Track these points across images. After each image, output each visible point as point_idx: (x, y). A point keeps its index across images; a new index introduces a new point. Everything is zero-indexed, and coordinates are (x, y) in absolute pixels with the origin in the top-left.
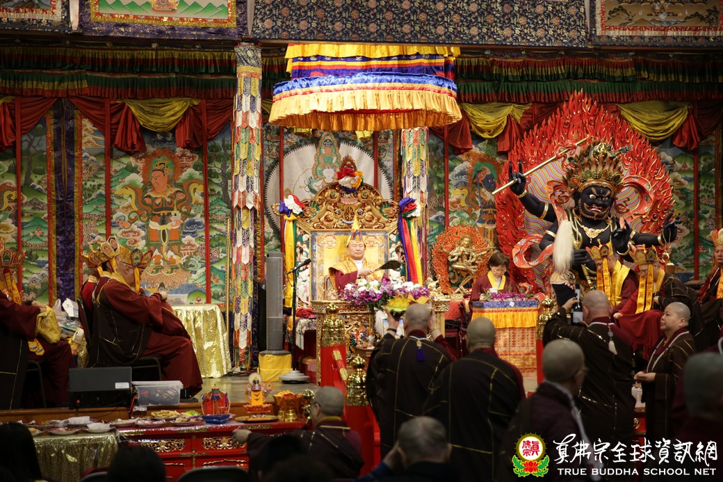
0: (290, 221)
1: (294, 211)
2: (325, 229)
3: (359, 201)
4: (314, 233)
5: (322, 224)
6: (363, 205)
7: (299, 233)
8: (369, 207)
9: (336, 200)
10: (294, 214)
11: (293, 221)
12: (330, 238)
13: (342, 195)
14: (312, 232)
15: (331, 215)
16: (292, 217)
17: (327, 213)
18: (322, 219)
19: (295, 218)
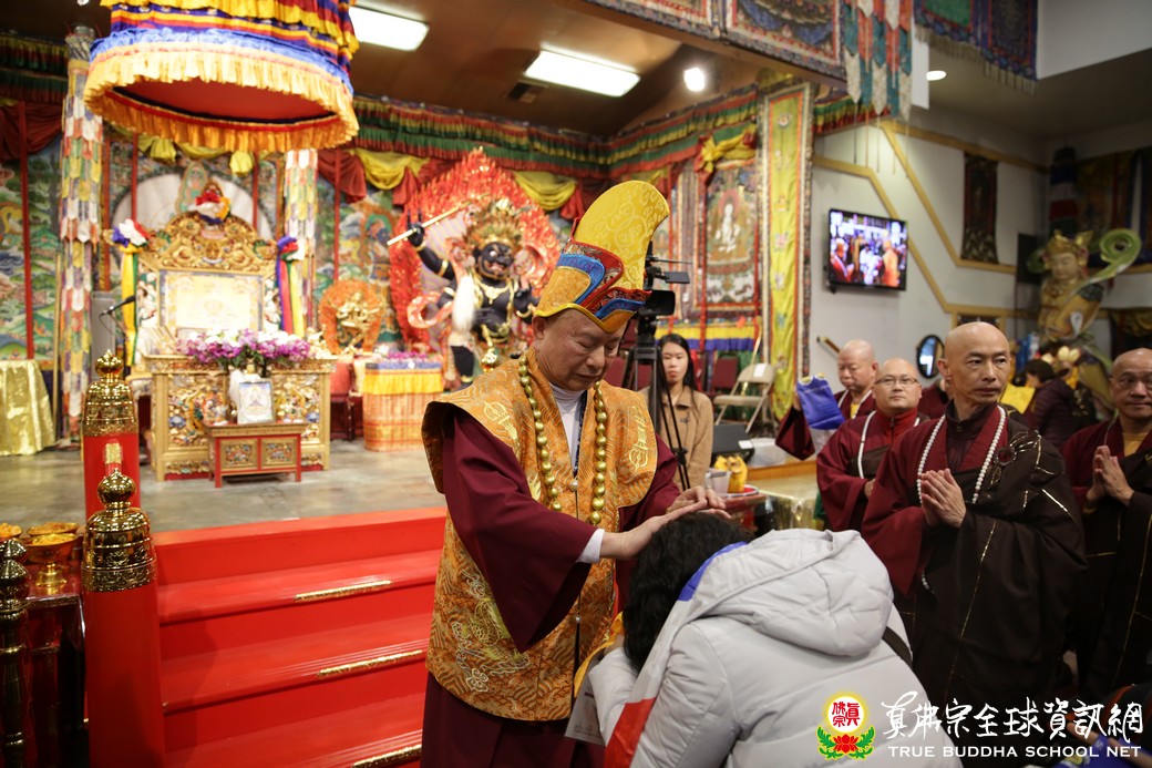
0: (128, 254)
1: (133, 241)
2: (179, 268)
3: (226, 236)
4: (163, 272)
5: (175, 261)
6: (231, 242)
7: (142, 270)
8: (239, 245)
9: (195, 232)
10: (134, 245)
11: (134, 254)
12: (186, 279)
13: (202, 227)
14: (160, 270)
15: (188, 250)
16: (131, 248)
17: (181, 248)
18: (176, 254)
19: (134, 249)
